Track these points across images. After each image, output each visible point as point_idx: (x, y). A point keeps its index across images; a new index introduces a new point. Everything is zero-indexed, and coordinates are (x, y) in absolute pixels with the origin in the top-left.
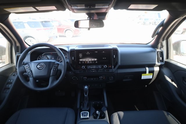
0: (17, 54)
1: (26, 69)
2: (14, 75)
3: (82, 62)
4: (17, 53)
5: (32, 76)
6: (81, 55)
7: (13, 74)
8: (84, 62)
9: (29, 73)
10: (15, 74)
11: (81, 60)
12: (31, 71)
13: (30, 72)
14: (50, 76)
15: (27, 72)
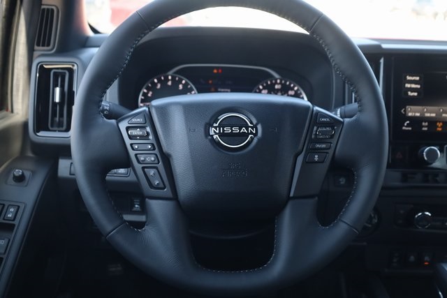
0: (36, 54)
1: (128, 142)
2: (20, 179)
3: (416, 122)
4: (39, 50)
5: (167, 191)
6: (412, 84)
7: (18, 172)
8: (432, 122)
9: (152, 172)
10: (27, 174)
11: (413, 112)
12: (166, 159)
13: (161, 166)
14: (289, 198)
15: (138, 167)
